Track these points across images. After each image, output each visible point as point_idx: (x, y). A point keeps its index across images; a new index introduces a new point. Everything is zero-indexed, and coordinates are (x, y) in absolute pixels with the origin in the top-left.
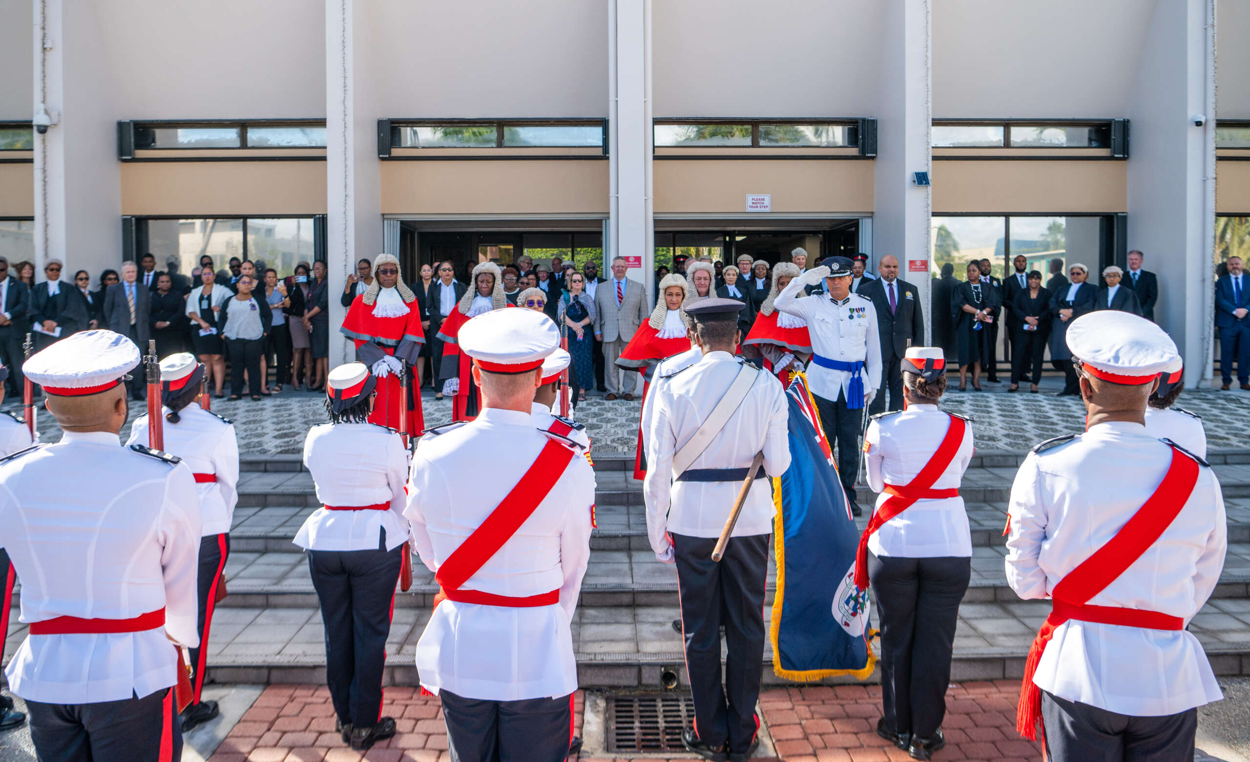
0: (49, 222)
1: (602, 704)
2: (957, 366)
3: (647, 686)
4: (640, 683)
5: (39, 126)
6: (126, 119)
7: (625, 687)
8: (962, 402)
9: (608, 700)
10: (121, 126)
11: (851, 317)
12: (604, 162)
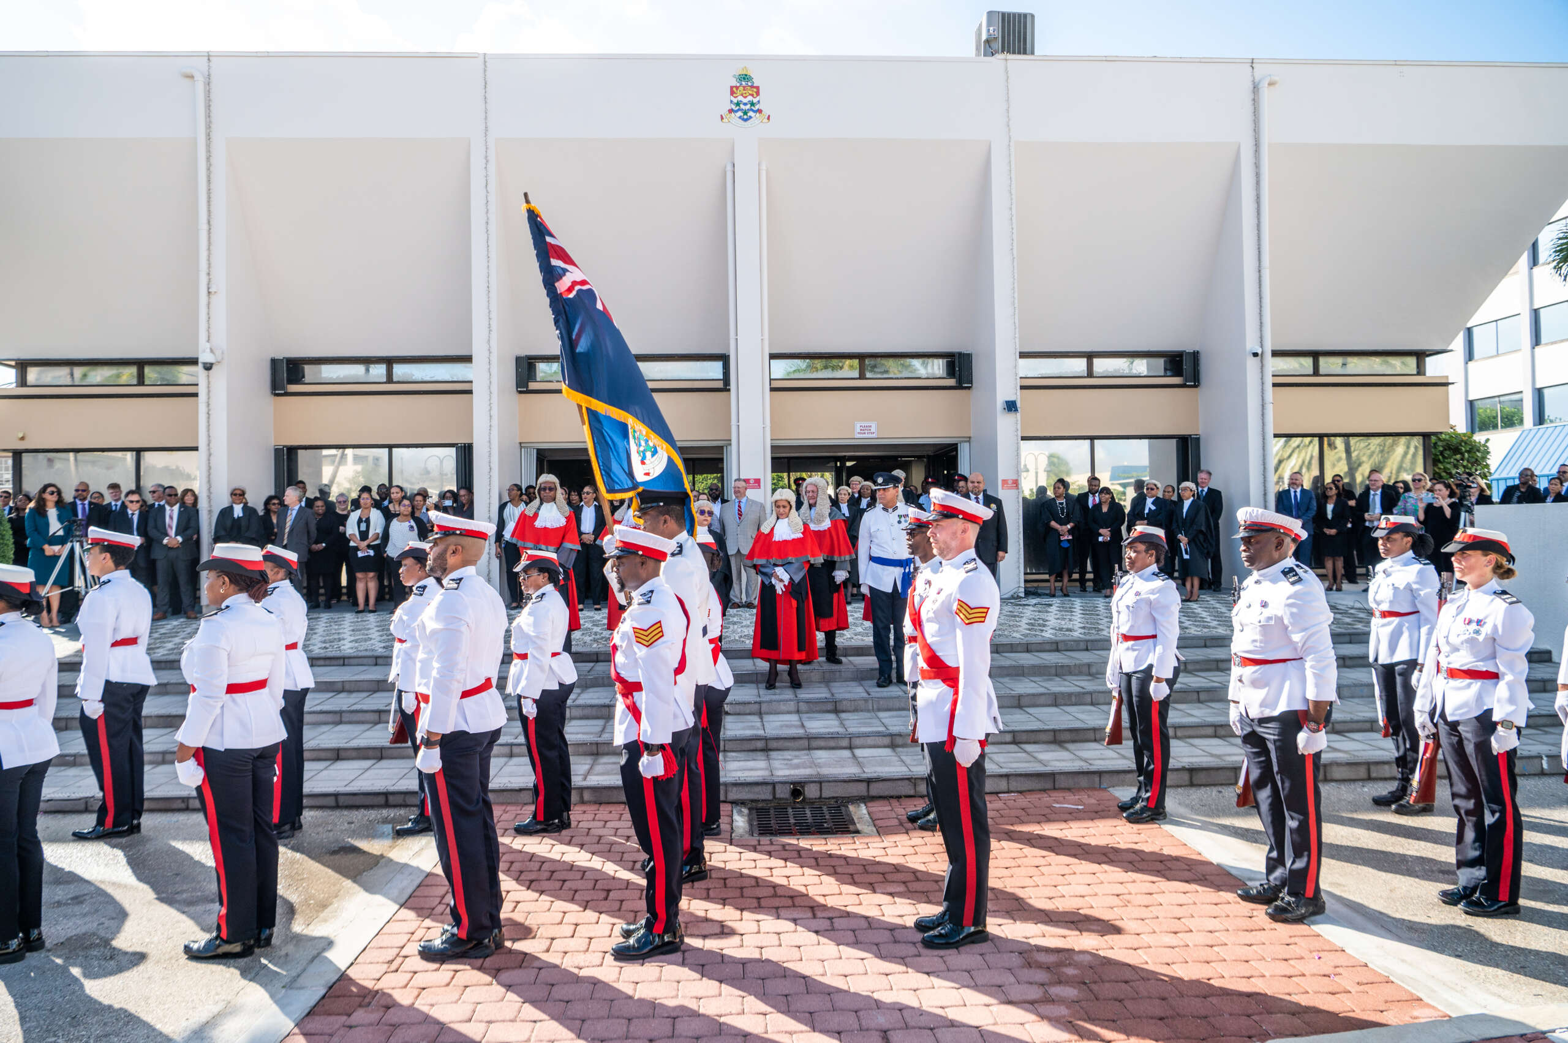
0: (212, 451)
1: (745, 811)
2: (1046, 577)
3: (780, 799)
4: (774, 797)
5: (205, 364)
6: (279, 355)
7: (763, 801)
8: (1051, 605)
9: (750, 809)
10: (274, 362)
11: (899, 522)
12: (725, 393)
